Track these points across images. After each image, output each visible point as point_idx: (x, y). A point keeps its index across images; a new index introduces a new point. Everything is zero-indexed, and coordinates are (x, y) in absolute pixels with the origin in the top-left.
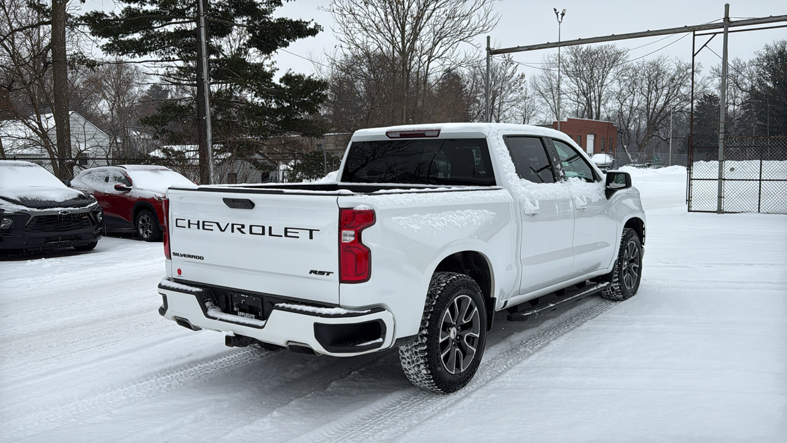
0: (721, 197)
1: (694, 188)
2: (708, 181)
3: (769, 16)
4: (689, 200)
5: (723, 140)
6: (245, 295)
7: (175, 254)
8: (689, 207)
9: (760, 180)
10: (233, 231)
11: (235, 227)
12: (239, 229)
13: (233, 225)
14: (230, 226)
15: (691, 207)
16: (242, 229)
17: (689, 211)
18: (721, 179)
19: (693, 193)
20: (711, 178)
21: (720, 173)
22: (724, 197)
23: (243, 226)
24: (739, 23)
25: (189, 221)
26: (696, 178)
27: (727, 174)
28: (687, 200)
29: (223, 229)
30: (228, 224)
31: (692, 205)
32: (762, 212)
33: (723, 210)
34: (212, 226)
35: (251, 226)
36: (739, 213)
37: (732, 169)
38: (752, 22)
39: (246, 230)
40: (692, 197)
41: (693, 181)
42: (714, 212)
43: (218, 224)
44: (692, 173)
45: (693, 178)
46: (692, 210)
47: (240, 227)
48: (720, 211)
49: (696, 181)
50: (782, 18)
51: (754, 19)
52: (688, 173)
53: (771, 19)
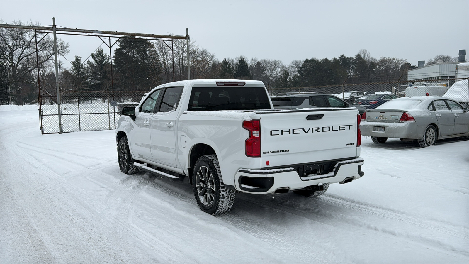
0: (61, 124)
1: (44, 120)
2: (52, 116)
3: (75, 28)
4: (42, 128)
5: (59, 93)
6: (314, 164)
7: (264, 153)
8: (42, 131)
9: (79, 114)
10: (313, 132)
11: (314, 129)
12: (316, 130)
13: (313, 129)
14: (311, 130)
15: (43, 131)
16: (318, 130)
17: (42, 134)
18: (60, 114)
19: (44, 123)
20: (53, 114)
21: (59, 111)
22: (62, 124)
23: (318, 128)
24: (61, 30)
25: (282, 131)
26: (45, 114)
27: (63, 112)
28: (40, 128)
29: (307, 132)
30: (310, 128)
31: (44, 130)
32: (81, 130)
33: (63, 131)
34: (299, 131)
35: (323, 128)
36: (70, 132)
37: (65, 109)
38: (67, 30)
39: (320, 130)
40: (43, 126)
41: (43, 116)
42: (57, 133)
43: (303, 129)
44: (42, 112)
45: (43, 114)
46: (44, 133)
47: (317, 129)
48: (61, 132)
49: (45, 116)
50: (82, 31)
51: (68, 29)
52: (39, 112)
53: (76, 30)
